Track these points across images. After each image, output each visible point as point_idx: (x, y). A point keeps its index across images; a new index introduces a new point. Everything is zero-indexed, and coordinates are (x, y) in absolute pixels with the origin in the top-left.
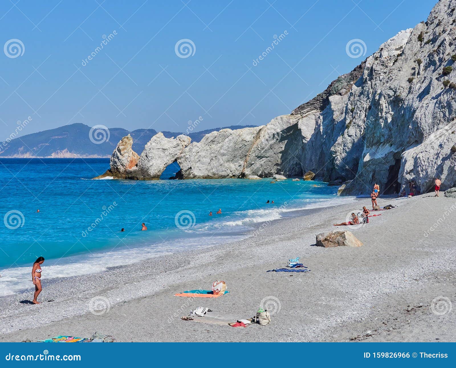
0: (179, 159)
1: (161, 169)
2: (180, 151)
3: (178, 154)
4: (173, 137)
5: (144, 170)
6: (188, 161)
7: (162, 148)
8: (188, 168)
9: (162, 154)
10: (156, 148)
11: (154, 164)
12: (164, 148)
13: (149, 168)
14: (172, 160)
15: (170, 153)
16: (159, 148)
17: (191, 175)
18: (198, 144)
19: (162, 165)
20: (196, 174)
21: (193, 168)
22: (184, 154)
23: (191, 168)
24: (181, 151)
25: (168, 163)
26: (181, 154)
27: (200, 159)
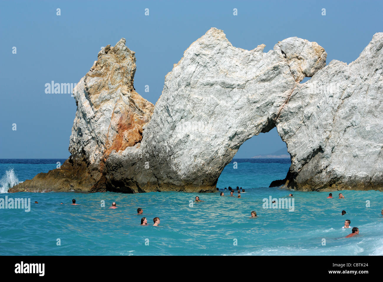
0: (281, 121)
1: (217, 152)
2: (283, 91)
3: (278, 102)
4: (263, 45)
5: (158, 155)
6: (311, 127)
7: (223, 83)
8: (310, 150)
9: (222, 103)
10: (201, 81)
11: (192, 137)
12: (228, 81)
13: (175, 151)
14: (259, 122)
15: (249, 100)
16: (212, 81)
17: (324, 173)
18: (350, 69)
19: (219, 141)
20: (339, 170)
21: (328, 150)
22: (299, 103)
23: (320, 150)
24: (287, 93)
25: (242, 133)
26: (288, 100)
27: (354, 119)
